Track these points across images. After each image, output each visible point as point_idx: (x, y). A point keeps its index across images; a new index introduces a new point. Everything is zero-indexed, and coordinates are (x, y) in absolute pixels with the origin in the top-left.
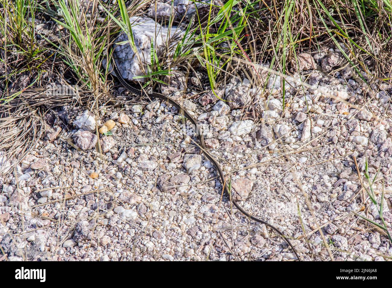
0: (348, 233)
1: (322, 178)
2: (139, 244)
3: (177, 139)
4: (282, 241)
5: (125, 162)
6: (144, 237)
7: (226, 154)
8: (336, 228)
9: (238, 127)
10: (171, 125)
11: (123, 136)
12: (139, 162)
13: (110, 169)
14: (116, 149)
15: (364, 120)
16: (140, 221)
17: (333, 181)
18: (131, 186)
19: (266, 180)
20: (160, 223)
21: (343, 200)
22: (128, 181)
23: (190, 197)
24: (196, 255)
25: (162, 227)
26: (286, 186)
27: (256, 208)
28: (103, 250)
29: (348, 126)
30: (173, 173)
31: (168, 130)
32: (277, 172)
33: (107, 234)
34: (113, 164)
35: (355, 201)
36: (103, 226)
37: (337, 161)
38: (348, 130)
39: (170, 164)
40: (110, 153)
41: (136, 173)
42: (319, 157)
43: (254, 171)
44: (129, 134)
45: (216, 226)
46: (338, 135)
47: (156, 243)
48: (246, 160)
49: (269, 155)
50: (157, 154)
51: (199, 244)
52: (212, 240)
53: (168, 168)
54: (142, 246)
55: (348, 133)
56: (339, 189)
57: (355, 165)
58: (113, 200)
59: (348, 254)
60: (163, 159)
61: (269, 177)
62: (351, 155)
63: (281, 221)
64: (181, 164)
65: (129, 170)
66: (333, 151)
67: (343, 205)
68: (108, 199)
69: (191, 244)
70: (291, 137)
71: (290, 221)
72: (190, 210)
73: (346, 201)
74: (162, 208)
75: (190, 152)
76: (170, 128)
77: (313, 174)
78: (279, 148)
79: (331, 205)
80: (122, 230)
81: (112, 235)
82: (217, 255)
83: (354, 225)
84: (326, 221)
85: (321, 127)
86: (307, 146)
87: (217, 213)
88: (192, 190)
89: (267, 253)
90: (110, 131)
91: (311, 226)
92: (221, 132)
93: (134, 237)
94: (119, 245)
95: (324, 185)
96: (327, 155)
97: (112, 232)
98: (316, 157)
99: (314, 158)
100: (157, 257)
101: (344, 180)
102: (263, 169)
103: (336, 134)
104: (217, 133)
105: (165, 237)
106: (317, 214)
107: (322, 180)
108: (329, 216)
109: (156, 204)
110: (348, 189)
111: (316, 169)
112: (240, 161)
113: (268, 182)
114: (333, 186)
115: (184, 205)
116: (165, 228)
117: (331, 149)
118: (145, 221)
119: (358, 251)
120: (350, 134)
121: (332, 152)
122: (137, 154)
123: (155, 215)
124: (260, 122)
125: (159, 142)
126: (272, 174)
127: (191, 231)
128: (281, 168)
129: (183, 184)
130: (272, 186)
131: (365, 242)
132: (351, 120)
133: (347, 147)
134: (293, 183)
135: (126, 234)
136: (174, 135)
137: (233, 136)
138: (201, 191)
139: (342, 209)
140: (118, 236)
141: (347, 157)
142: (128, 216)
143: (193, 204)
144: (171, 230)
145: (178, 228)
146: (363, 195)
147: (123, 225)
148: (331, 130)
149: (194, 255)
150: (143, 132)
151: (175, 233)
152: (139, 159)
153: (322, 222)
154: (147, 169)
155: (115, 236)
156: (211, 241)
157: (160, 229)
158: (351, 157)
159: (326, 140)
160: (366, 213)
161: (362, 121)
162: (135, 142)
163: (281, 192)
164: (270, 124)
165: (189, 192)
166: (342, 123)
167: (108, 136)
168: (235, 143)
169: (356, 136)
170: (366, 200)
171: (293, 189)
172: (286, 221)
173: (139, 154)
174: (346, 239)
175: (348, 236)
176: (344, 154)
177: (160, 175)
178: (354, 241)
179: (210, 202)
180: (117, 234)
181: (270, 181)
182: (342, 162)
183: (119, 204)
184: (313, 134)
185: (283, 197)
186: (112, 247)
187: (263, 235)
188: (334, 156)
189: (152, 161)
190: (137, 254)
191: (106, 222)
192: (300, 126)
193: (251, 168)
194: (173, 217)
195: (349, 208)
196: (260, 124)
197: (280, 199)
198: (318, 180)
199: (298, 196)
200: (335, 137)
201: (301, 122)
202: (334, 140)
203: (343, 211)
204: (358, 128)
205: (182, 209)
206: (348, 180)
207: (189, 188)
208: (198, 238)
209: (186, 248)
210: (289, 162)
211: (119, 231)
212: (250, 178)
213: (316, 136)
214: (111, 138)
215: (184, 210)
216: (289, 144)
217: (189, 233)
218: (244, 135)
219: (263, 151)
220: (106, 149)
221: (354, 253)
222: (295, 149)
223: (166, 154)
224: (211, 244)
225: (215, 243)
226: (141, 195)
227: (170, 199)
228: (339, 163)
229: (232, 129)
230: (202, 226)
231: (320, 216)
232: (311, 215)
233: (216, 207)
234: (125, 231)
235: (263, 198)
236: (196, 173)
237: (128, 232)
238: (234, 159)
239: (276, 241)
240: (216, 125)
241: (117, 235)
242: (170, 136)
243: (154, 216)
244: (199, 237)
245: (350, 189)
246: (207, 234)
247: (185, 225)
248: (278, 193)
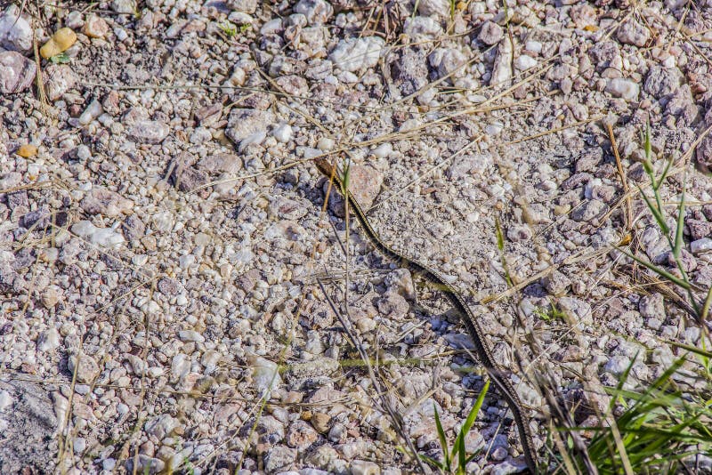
0: (594, 293)
1: (537, 171)
2: (128, 305)
3: (213, 75)
4: (445, 307)
5: (96, 123)
6: (138, 291)
7: (322, 110)
8: (568, 282)
9: (349, 51)
10: (200, 43)
11: (94, 65)
12: (128, 123)
13: (63, 137)
14: (79, 94)
15: (631, 44)
16: (130, 254)
17: (561, 178)
18: (110, 176)
19: (411, 171)
20: (174, 260)
21: (582, 220)
22: (102, 165)
23: (242, 205)
24: (254, 332)
25: (178, 270)
26: (456, 185)
27: (389, 233)
28: (47, 318)
29: (595, 59)
30: (203, 150)
31: (194, 54)
32: (435, 154)
33: (57, 282)
34: (69, 126)
35: (609, 222)
36: (46, 264)
37: (570, 134)
38: (596, 65)
39: (198, 130)
40: (63, 103)
41: (121, 149)
42: (529, 123)
43: (386, 149)
44: (106, 62)
45: (299, 270)
46: (573, 76)
47: (166, 306)
48: (368, 126)
49: (418, 115)
50: (169, 107)
51: (262, 309)
52: (291, 301)
53: (192, 139)
54: (133, 310)
55: (596, 71)
56: (574, 195)
57: (611, 144)
58: (69, 207)
59: (593, 339)
60: (183, 119)
61: (420, 163)
62: (600, 121)
63: (443, 262)
64: (222, 131)
65: (106, 142)
66: (561, 111)
67: (584, 231)
68: (58, 203)
69: (243, 310)
70: (469, 78)
71: (464, 264)
72: (240, 234)
73: (589, 222)
74: (180, 226)
75: (242, 104)
76: (198, 50)
77: (515, 161)
78: (440, 100)
79: (556, 230)
80: (89, 274)
81: (67, 285)
82: (301, 335)
83: (607, 276)
84: (544, 264)
85: (534, 57)
86: (504, 99)
87: (302, 241)
88: (248, 188)
89: (412, 333)
90: (65, 54)
91: (512, 274)
92: (311, 63)
93: (115, 290)
94: (81, 306)
95: (540, 186)
96: (547, 120)
97: (67, 278)
98: (523, 123)
99: (518, 126)
100: (167, 336)
101: (586, 176)
102: (406, 146)
103: (568, 72)
104: (304, 65)
105: (185, 292)
106: (525, 250)
107: (536, 174)
108: (552, 255)
109: (164, 218)
110: (594, 195)
111: (522, 149)
112: (353, 126)
113: (416, 176)
114: (561, 187)
115: (228, 221)
116: (186, 273)
117: (558, 106)
118: (140, 256)
119: (617, 332)
120: (600, 74)
121: (559, 113)
122: (123, 105)
123: (164, 242)
124: (400, 43)
125: (174, 80)
126: (425, 159)
127: (243, 279)
128: (445, 146)
129: (226, 175)
130: (426, 185)
131: (631, 315)
132: (601, 43)
133: (591, 102)
134: (472, 180)
135: (98, 283)
136: (208, 65)
137: (337, 71)
138: (266, 193)
139: (580, 240)
140: (81, 287)
141: (592, 124)
142: (103, 242)
143: (248, 220)
144: (198, 276)
145: (213, 272)
146: (627, 210)
147: (92, 262)
148: (557, 63)
149: (250, 333)
150: (137, 57)
151: (207, 284)
152: (128, 117)
153: (535, 267)
154: (147, 139)
155: (73, 286)
156: (287, 303)
157: (174, 275)
158: (601, 125)
159: (546, 85)
160: (633, 250)
161: (626, 46)
162: (119, 78)
163: (445, 198)
164: (421, 46)
165: (240, 194)
166: (583, 50)
167: (60, 63)
168: (344, 87)
169: (612, 79)
170: (634, 221)
171: (473, 194)
172: (456, 262)
173: (128, 106)
174: (588, 306)
175: (592, 300)
176: (585, 117)
177: (175, 153)
178: (606, 312)
179: (286, 216)
180: (78, 282)
181: (421, 173)
182: (580, 136)
183: (82, 216)
184: (517, 72)
185: (450, 209)
186: (67, 312)
187: (404, 293)
188: (563, 121)
189: (157, 123)
190: (123, 327)
191: (52, 256)
192: (487, 52)
193: (378, 144)
194: (203, 248)
195: (596, 239)
196: (399, 47)
197: (442, 215)
198: (528, 174)
199: (484, 210)
200: (567, 79)
201: (491, 46)
202: (563, 87)
203: (583, 244)
204: (618, 62)
205: (223, 231)
206: (595, 176)
207: (240, 184)
208: (260, 296)
209: (232, 317)
210: (463, 132)
211: (82, 276)
212: (376, 166)
213: (524, 77)
214: (66, 69)
215: (229, 234)
216: (464, 92)
217: (238, 283)
218: (365, 70)
219: (406, 107)
220: (54, 93)
221: (606, 338)
222: (477, 104)
223: (189, 108)
224: (288, 310)
225: (296, 308)
226: (133, 197)
227: (196, 207)
228: (574, 138)
229: (337, 54)
230: (268, 269)
231: (531, 254)
232: (511, 251)
233: (300, 229)
234: (95, 276)
235: (404, 211)
236: (255, 152)
237: (104, 280)
238: (341, 123)
239: (432, 306)
240: (301, 46)
241: (78, 284)
242: (197, 66)
243: (160, 244)
244: (262, 293)
245: (599, 195)
246: (280, 288)
247: (230, 267)
248: (437, 200)
